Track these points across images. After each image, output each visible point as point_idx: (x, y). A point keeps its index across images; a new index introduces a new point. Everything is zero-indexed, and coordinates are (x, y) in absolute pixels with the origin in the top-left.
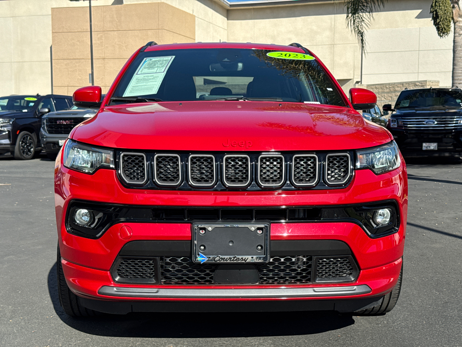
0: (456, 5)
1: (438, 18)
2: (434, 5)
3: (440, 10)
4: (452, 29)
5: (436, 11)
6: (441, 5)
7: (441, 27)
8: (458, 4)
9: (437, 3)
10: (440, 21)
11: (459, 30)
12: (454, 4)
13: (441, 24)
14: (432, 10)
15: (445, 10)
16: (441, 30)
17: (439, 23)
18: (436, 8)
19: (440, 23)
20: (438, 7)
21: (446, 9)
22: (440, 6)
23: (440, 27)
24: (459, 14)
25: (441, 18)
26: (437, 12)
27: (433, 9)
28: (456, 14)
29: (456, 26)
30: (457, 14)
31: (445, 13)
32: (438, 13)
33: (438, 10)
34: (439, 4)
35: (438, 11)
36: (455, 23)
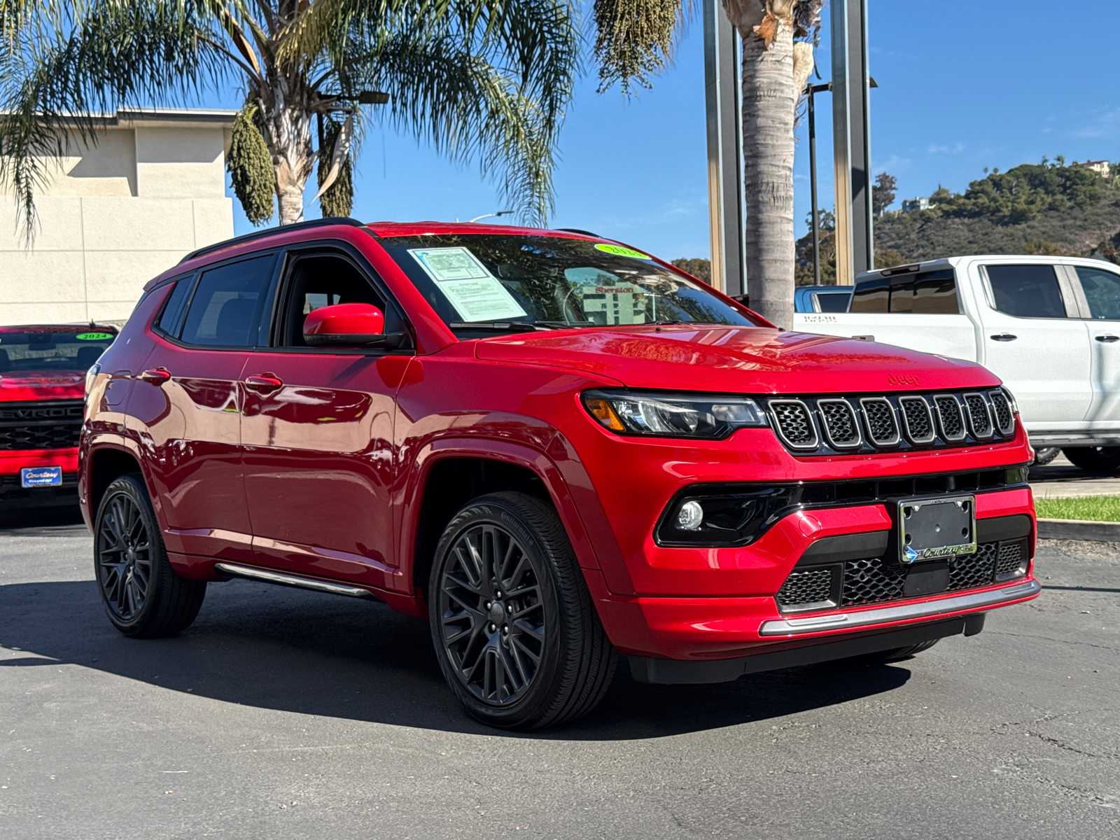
0: (281, 159)
1: (249, 184)
2: (235, 153)
3: (251, 167)
4: (276, 208)
5: (242, 168)
6: (252, 155)
7: (256, 203)
8: (286, 157)
9: (242, 151)
10: (253, 190)
11: (291, 210)
12: (278, 156)
13: (256, 197)
14: (232, 165)
15: (262, 167)
16: (255, 210)
17: (250, 193)
18: (241, 163)
19: (253, 195)
20: (247, 160)
21: (263, 165)
22: (249, 158)
23: (254, 202)
24: (289, 178)
25: (255, 182)
26: (246, 171)
27: (234, 163)
28: (282, 177)
29: (283, 203)
30: (285, 178)
31: (262, 174)
32: (248, 173)
33: (247, 166)
34: (248, 154)
35: (247, 168)
36: (280, 197)
